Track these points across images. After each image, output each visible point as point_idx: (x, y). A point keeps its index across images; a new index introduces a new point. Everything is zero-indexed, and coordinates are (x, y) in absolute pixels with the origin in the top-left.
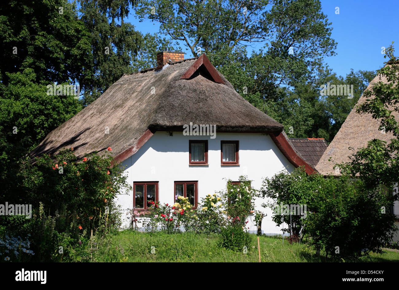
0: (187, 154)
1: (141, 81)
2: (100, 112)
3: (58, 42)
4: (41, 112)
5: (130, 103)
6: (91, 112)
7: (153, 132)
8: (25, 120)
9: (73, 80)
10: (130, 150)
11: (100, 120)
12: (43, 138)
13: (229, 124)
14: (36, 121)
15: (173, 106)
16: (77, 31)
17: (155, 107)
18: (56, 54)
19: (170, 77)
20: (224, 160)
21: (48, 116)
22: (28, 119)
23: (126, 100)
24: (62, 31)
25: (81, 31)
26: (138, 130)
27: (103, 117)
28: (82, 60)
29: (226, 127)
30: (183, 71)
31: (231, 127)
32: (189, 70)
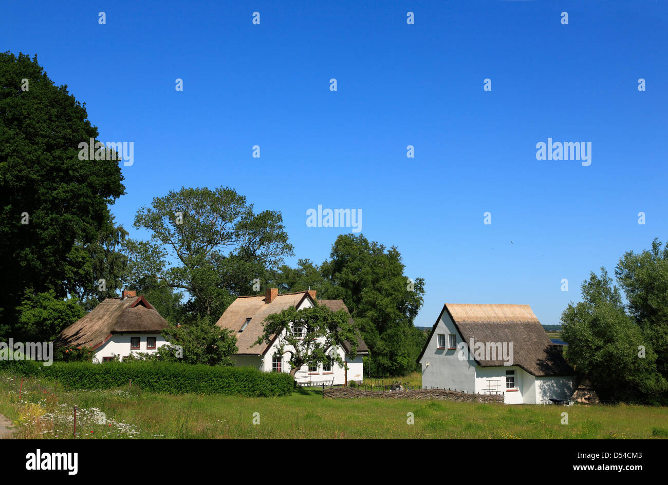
0: (130, 343)
1: (113, 305)
2: (91, 320)
3: (70, 267)
4: (59, 317)
5: (105, 318)
6: (86, 320)
7: (113, 334)
8: (49, 322)
9: (80, 287)
10: (101, 342)
11: (90, 325)
12: (59, 332)
13: (150, 330)
14: (56, 322)
15: (124, 321)
16: (83, 258)
17: (115, 322)
18: (68, 275)
19: (125, 306)
20: (149, 346)
21: (63, 319)
22: (51, 321)
23: (104, 315)
24: (73, 260)
25: (86, 258)
26: (106, 333)
27: (92, 323)
28: (86, 277)
29: (149, 331)
30: (131, 303)
31: (151, 331)
32: (134, 303)
